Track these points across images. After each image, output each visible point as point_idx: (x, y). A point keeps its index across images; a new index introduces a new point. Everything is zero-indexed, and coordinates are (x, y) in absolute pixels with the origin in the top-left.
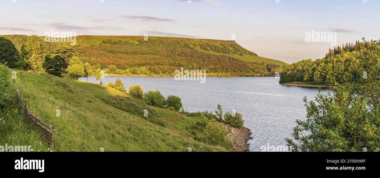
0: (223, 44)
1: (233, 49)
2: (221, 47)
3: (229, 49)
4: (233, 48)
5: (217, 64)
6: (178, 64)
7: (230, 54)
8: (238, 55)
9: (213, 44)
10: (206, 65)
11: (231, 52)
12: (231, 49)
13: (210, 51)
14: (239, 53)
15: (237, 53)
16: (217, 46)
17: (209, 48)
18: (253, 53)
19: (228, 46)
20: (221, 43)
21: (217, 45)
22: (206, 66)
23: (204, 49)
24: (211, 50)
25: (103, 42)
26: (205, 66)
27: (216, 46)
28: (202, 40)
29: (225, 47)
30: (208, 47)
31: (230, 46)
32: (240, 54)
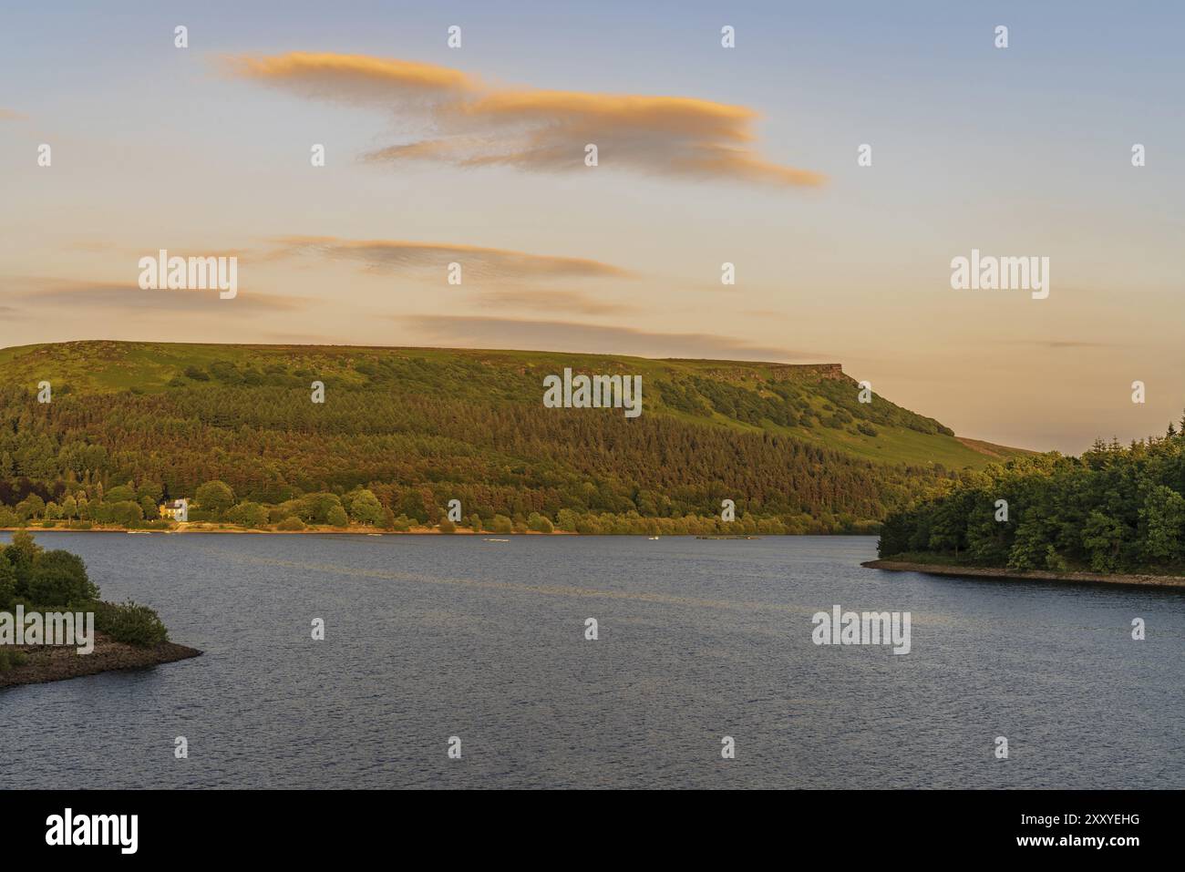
0: (779, 379)
1: (828, 403)
2: (765, 394)
3: (807, 406)
4: (824, 401)
5: (721, 478)
6: (534, 474)
7: (809, 426)
8: (850, 432)
9: (731, 382)
10: (666, 479)
11: (814, 420)
12: (818, 402)
13: (708, 415)
14: (856, 421)
15: (845, 426)
16: (745, 391)
17: (707, 403)
18: (932, 422)
19: (802, 389)
20: (769, 376)
21: (751, 386)
22: (665, 485)
23: (682, 407)
24: (716, 409)
25: (188, 376)
26: (660, 486)
27: (741, 390)
28: (673, 366)
29: (785, 397)
30: (700, 398)
31: (815, 393)
32: (862, 430)
